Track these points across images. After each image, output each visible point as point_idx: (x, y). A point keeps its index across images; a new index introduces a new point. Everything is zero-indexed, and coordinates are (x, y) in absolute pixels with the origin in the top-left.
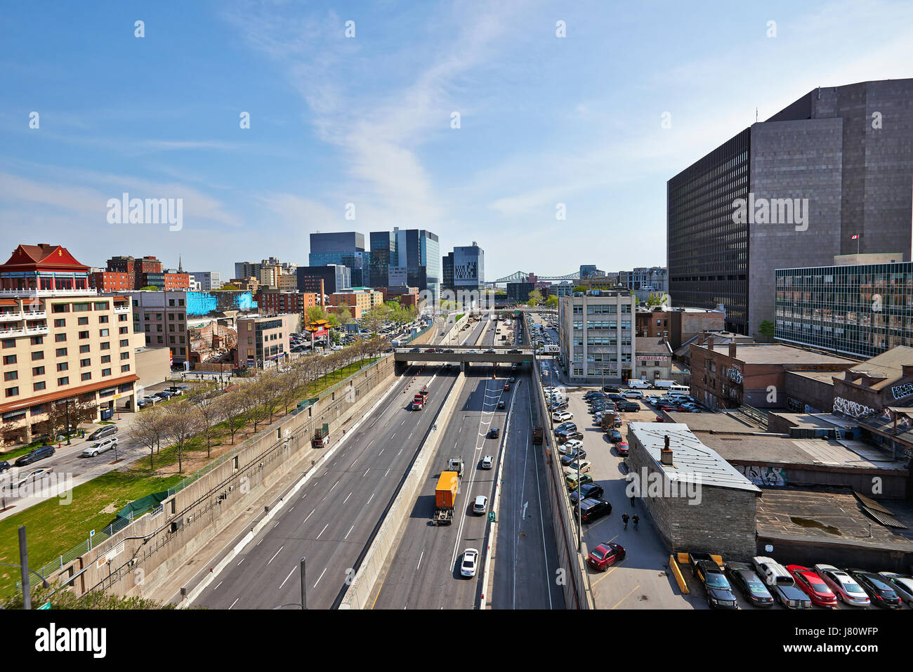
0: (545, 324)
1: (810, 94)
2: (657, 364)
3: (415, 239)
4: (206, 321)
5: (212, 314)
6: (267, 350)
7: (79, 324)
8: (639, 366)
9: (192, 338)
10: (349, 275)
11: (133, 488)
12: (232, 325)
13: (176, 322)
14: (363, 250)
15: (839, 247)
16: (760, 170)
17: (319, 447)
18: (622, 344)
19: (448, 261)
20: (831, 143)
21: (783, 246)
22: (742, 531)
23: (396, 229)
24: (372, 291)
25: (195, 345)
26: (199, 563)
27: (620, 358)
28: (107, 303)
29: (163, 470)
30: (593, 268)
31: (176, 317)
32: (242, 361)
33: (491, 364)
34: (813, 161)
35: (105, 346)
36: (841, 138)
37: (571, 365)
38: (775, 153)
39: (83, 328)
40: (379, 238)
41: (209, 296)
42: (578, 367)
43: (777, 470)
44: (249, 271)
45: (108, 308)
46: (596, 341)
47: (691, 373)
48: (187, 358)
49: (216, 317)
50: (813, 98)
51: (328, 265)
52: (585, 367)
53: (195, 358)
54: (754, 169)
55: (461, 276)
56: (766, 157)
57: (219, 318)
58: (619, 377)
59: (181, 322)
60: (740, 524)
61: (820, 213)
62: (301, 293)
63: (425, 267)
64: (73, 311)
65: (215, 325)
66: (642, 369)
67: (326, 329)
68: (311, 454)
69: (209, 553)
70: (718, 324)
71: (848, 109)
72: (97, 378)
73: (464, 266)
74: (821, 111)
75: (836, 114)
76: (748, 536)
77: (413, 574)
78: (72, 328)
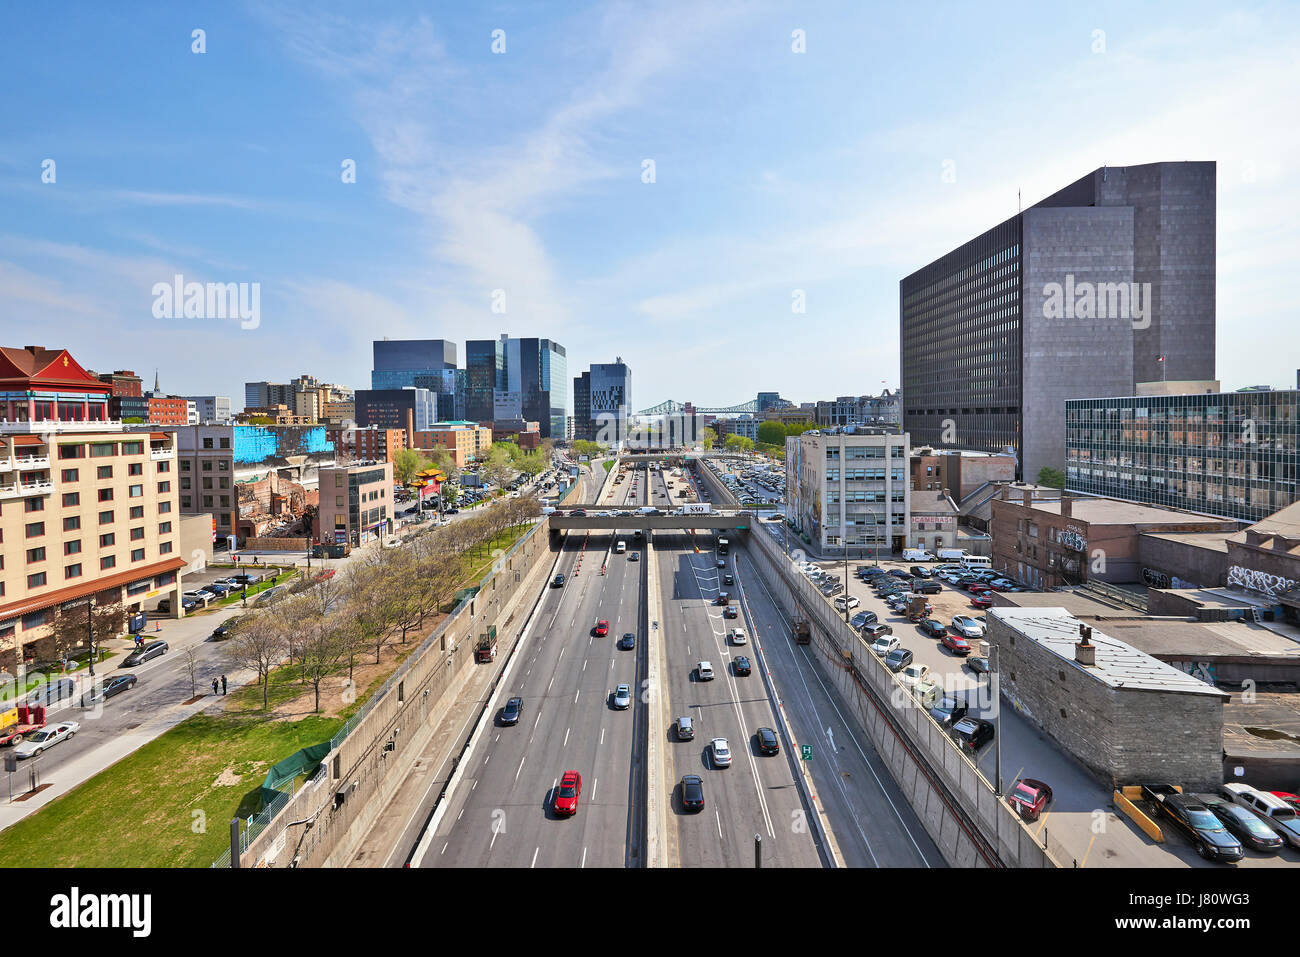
0: (738, 474)
1: (1092, 175)
2: (939, 527)
3: (533, 352)
4: (261, 472)
5: (270, 461)
6: (364, 517)
7: (99, 478)
8: (915, 531)
9: (241, 499)
10: (434, 402)
11: (249, 741)
12: (298, 478)
13: (215, 474)
14: (454, 367)
15: (1132, 373)
16: (1036, 269)
17: (485, 662)
18: (893, 500)
19: (582, 384)
20: (1121, 239)
21: (1065, 369)
22: (1205, 751)
23: (504, 336)
24: (477, 427)
25: (246, 510)
26: (374, 854)
27: (889, 519)
28: (140, 443)
29: (284, 709)
30: (774, 396)
31: (215, 466)
32: (326, 531)
33: (682, 532)
34: (1099, 261)
35: (137, 512)
36: (1132, 232)
37: (823, 530)
38: (1054, 248)
39: (104, 484)
40: (480, 350)
41: (266, 432)
42: (833, 533)
43: (1204, 665)
44: (275, 396)
45: (141, 451)
46: (858, 497)
47: (993, 538)
48: (234, 530)
49: (275, 465)
50: (1097, 181)
51: (404, 388)
52: (843, 532)
53: (247, 529)
54: (1029, 268)
55: (600, 407)
56: (1043, 253)
57: (279, 468)
58: (889, 544)
59: (224, 474)
60: (1203, 741)
61: (1109, 327)
62: (383, 430)
63: (548, 393)
64: (91, 456)
65: (275, 478)
66: (919, 535)
67: (437, 482)
68: (477, 673)
69: (385, 839)
70: (1007, 472)
71: (1140, 195)
72: (124, 564)
73: (604, 392)
74: (1107, 197)
75: (1125, 203)
76: (1213, 757)
77: (718, 846)
78: (88, 485)
